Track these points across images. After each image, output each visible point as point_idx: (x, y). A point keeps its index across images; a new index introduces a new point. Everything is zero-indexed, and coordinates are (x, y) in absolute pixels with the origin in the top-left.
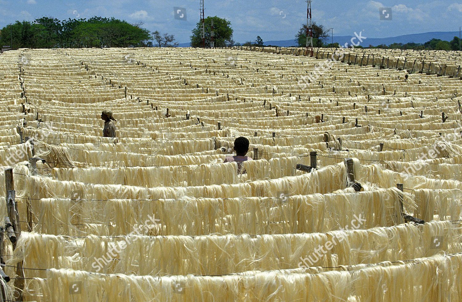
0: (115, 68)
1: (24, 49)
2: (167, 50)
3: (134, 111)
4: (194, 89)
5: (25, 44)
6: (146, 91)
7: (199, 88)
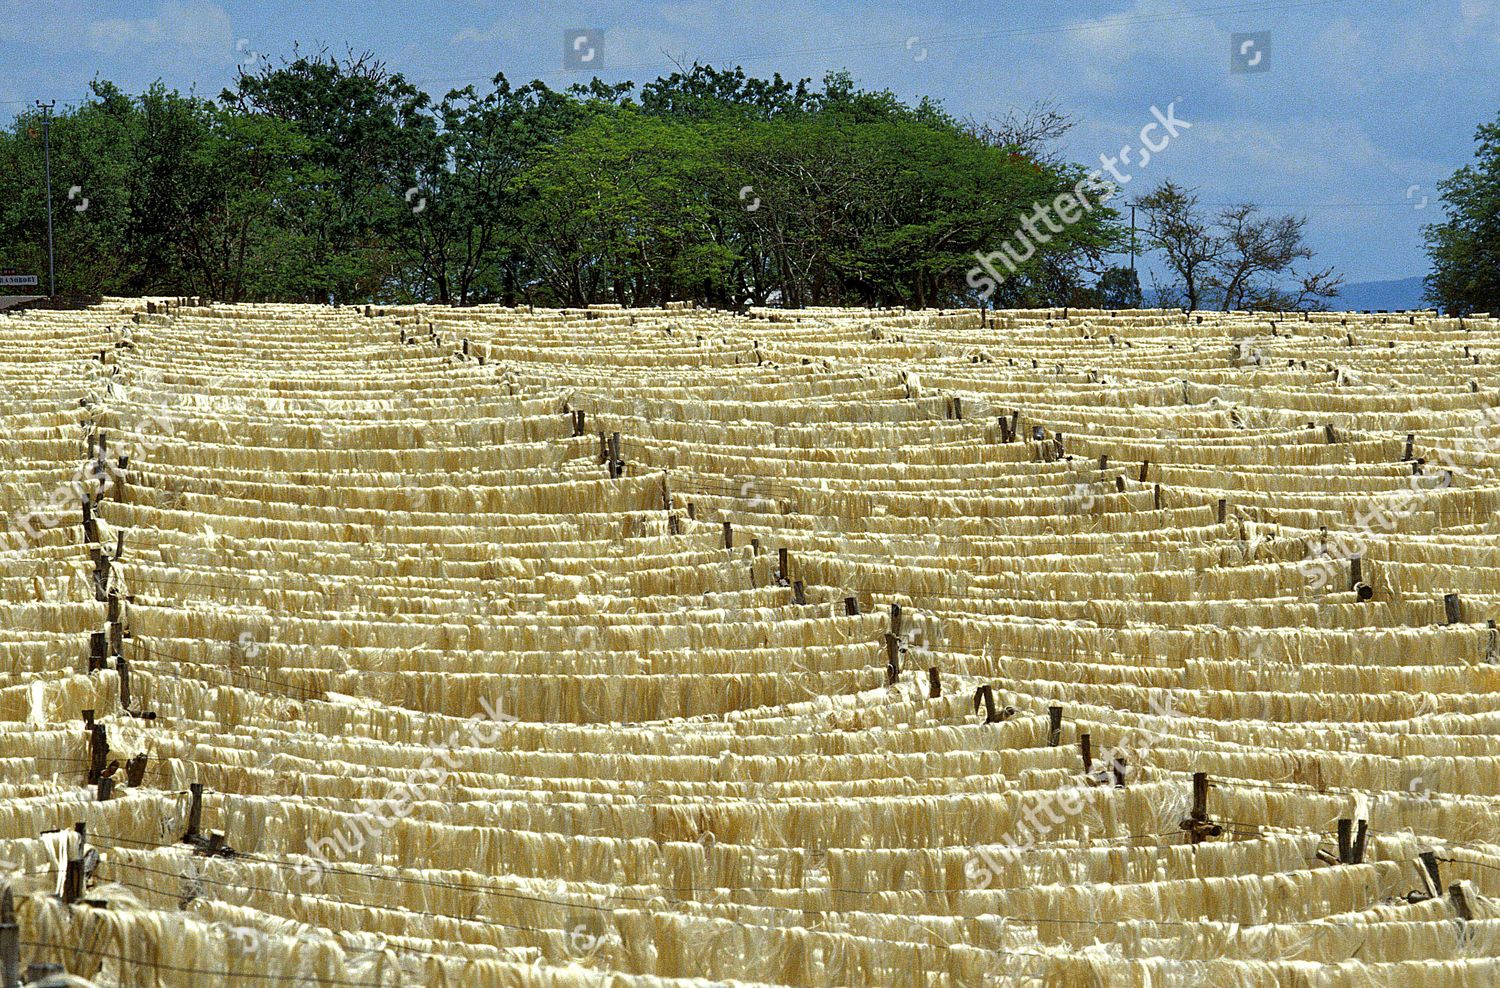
0: (830, 458)
1: (144, 301)
2: (1234, 334)
3: (944, 790)
4: (1426, 630)
5: (158, 265)
6: (1047, 635)
7: (1460, 628)
